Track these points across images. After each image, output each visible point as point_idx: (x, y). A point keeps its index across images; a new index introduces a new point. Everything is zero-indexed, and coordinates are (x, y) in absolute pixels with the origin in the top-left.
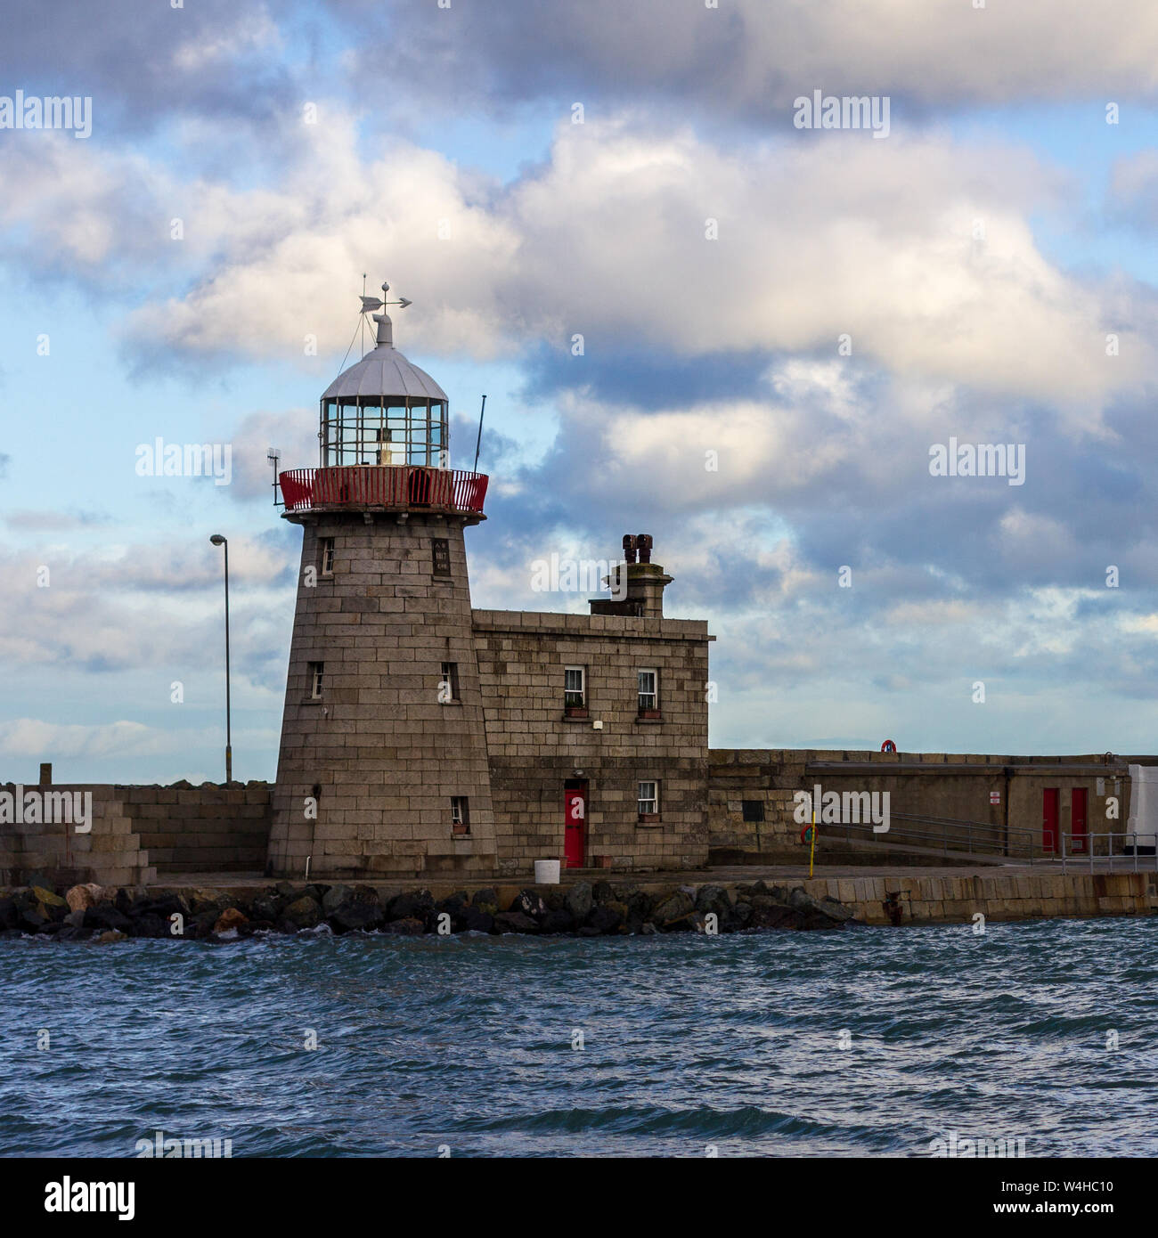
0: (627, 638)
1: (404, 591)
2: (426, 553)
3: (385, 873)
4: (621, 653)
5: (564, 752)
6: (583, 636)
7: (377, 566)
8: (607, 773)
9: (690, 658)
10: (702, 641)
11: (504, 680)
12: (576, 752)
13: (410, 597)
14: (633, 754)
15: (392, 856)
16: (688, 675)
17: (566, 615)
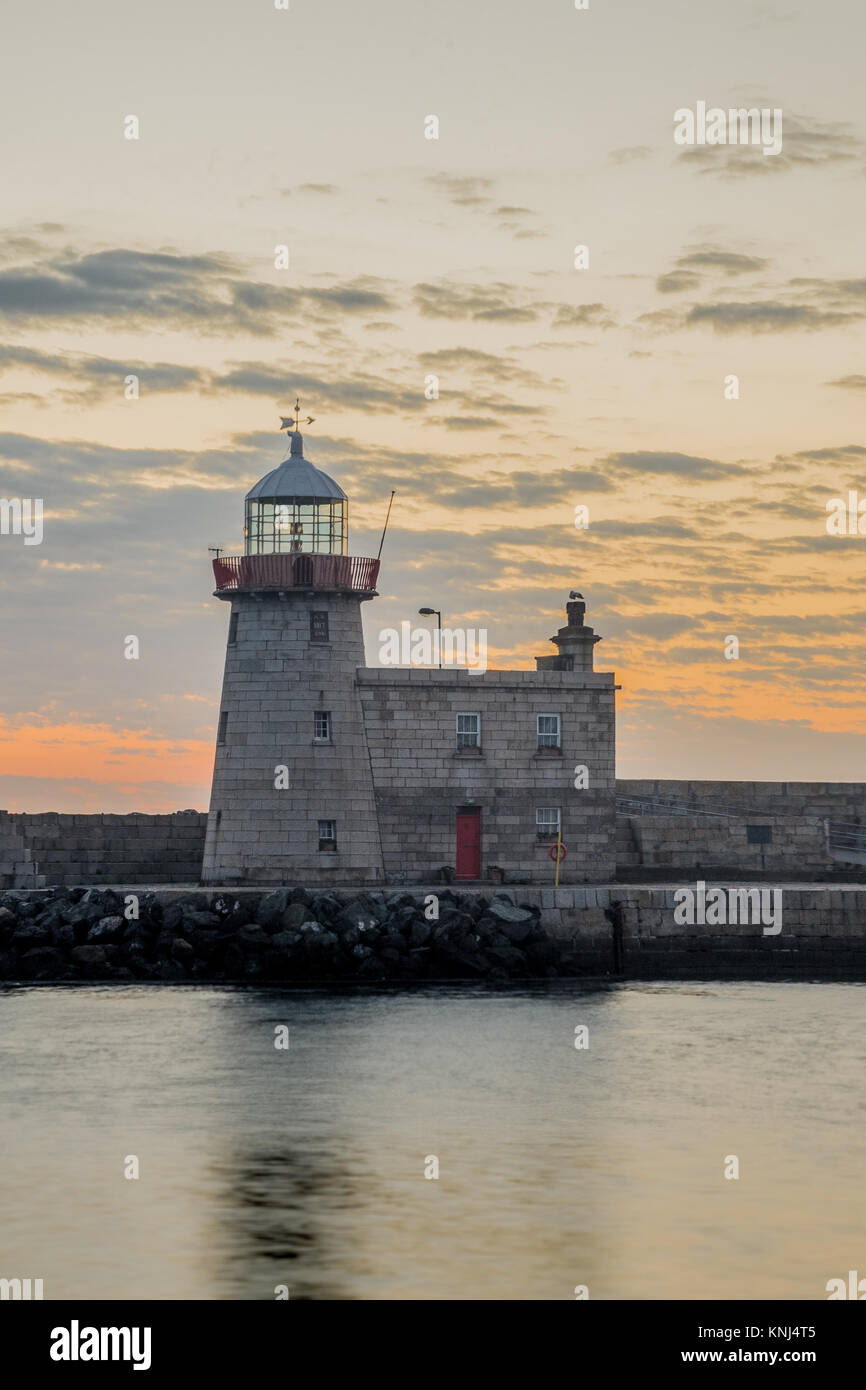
0: (524, 689)
1: (284, 655)
2: (305, 623)
3: (259, 881)
4: (517, 700)
5: (455, 783)
6: (475, 688)
7: (265, 635)
8: (501, 801)
9: (594, 704)
10: (607, 690)
11: (391, 725)
12: (468, 784)
13: (288, 659)
14: (531, 784)
15: (264, 868)
16: (593, 718)
17: (458, 670)
